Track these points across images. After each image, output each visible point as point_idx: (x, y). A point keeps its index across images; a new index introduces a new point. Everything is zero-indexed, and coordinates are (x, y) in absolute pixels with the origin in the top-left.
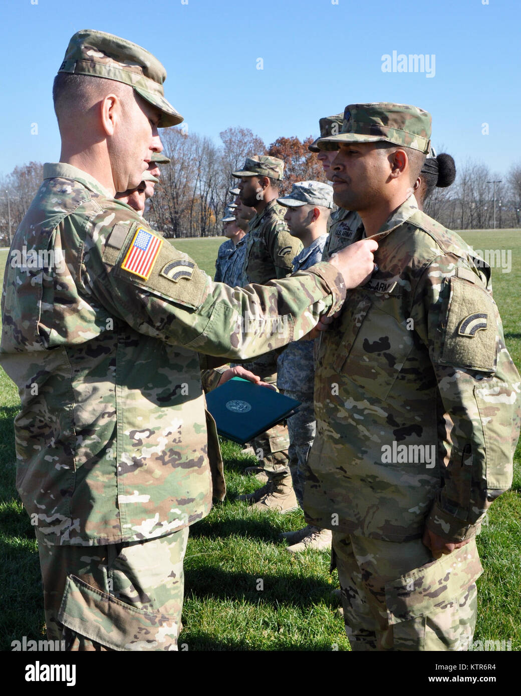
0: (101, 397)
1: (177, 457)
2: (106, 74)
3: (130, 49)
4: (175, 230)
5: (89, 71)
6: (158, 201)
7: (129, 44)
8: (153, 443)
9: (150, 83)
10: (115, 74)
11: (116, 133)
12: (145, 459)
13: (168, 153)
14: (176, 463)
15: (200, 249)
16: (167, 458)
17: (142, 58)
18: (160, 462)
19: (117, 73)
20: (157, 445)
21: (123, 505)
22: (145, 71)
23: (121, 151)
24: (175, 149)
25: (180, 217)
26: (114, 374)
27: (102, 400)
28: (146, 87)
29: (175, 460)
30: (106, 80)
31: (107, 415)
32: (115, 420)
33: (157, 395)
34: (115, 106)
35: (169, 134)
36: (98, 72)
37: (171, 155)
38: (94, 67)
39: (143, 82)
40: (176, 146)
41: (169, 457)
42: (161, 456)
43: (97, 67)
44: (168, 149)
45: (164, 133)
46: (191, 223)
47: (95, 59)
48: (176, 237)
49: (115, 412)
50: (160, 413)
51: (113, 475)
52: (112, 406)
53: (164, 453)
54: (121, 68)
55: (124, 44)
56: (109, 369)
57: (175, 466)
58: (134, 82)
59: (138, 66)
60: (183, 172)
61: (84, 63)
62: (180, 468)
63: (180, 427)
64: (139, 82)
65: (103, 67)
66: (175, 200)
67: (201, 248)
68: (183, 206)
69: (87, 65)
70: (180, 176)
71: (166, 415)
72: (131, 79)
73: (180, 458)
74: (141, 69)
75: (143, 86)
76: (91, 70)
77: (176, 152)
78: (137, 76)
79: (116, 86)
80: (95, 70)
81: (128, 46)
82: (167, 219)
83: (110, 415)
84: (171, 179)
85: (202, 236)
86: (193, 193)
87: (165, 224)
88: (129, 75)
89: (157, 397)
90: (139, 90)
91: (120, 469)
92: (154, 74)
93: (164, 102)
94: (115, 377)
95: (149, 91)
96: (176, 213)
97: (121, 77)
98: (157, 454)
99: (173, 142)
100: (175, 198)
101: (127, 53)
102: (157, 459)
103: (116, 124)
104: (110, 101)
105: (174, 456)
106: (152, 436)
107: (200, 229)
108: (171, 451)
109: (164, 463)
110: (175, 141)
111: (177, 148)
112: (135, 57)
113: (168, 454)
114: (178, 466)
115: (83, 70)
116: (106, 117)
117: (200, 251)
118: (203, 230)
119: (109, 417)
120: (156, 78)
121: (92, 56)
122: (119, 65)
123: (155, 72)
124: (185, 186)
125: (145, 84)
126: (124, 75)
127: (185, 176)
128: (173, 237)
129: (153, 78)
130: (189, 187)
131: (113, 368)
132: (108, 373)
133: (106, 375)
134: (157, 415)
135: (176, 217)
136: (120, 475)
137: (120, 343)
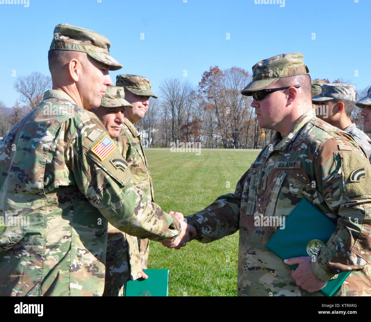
0: (64, 227)
1: (96, 270)
2: (71, 48)
3: (83, 32)
4: (235, 143)
5: (62, 48)
6: (223, 121)
7: (82, 30)
8: (87, 258)
9: (97, 49)
10: (76, 48)
11: (80, 79)
12: (81, 265)
13: (233, 86)
14: (95, 273)
15: (249, 158)
16: (91, 269)
17: (90, 36)
18: (87, 269)
19: (77, 46)
20: (89, 260)
21: (72, 289)
22: (93, 43)
23: (84, 89)
24: (238, 84)
25: (238, 134)
26: (72, 215)
27: (64, 229)
28: (95, 52)
29: (95, 271)
30: (71, 51)
31: (66, 237)
32: (70, 240)
33: (96, 232)
34: (77, 65)
35: (234, 73)
36: (66, 48)
37: (236, 88)
38: (64, 45)
39: (92, 49)
40: (239, 82)
41: (92, 268)
42: (89, 266)
43: (66, 45)
44: (234, 83)
45: (231, 71)
46: (247, 138)
47: (64, 40)
48: (236, 148)
49: (71, 236)
50: (95, 243)
51: (68, 271)
52: (69, 232)
53: (91, 265)
54: (79, 43)
55: (79, 30)
56: (70, 212)
57: (93, 274)
58: (87, 50)
59: (88, 41)
60: (243, 101)
61: (59, 44)
62: (96, 277)
63: (102, 253)
64: (90, 50)
65: (69, 45)
66: (237, 121)
67: (250, 156)
68: (242, 125)
69: (60, 44)
70: (240, 104)
71: (98, 244)
72: (85, 49)
73: (98, 271)
74: (91, 42)
75: (92, 51)
76: (63, 46)
77: (239, 86)
78: (89, 47)
79: (76, 54)
80: (65, 47)
81: (81, 31)
82: (230, 134)
83: (68, 237)
84: (234, 105)
85: (254, 148)
86: (250, 116)
87: (228, 138)
88: (84, 47)
89: (95, 233)
90: (90, 54)
91: (72, 268)
92: (98, 43)
93: (106, 58)
94: (72, 216)
95: (97, 53)
96: (236, 130)
97: (79, 49)
98: (87, 265)
99: (237, 78)
100: (236, 119)
101: (81, 34)
102: (86, 267)
103: (80, 75)
104: (74, 63)
105: (95, 269)
106: (87, 254)
107: (253, 143)
108: (94, 265)
109: (89, 271)
110: (239, 78)
111: (240, 83)
112: (86, 36)
113: (93, 266)
114: (95, 275)
115: (59, 47)
116: (72, 72)
117: (248, 159)
118: (256, 144)
119: (67, 238)
120: (100, 46)
121: (63, 39)
122: (78, 42)
123: (99, 43)
124: (244, 112)
125: (94, 50)
126: (81, 47)
127: (245, 103)
128: (233, 148)
129: (99, 46)
130: (247, 112)
131: (72, 211)
132: (69, 214)
133: (67, 215)
134: (93, 243)
135: (236, 133)
136: (72, 272)
137: (77, 197)
